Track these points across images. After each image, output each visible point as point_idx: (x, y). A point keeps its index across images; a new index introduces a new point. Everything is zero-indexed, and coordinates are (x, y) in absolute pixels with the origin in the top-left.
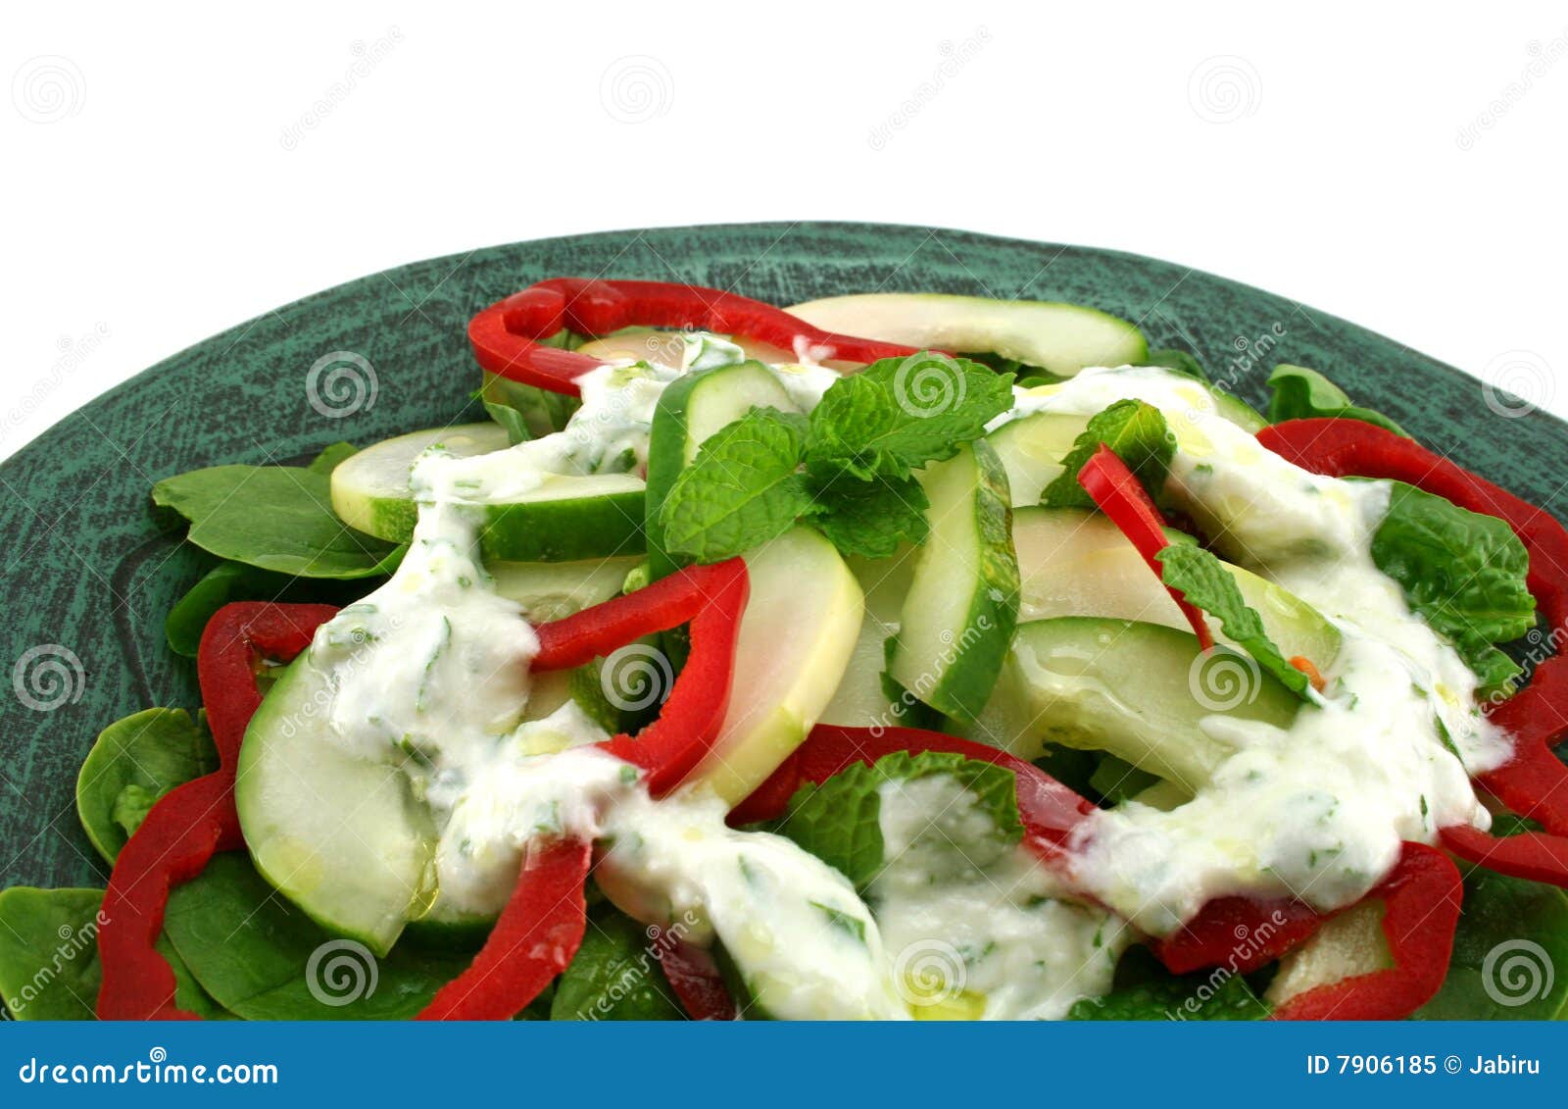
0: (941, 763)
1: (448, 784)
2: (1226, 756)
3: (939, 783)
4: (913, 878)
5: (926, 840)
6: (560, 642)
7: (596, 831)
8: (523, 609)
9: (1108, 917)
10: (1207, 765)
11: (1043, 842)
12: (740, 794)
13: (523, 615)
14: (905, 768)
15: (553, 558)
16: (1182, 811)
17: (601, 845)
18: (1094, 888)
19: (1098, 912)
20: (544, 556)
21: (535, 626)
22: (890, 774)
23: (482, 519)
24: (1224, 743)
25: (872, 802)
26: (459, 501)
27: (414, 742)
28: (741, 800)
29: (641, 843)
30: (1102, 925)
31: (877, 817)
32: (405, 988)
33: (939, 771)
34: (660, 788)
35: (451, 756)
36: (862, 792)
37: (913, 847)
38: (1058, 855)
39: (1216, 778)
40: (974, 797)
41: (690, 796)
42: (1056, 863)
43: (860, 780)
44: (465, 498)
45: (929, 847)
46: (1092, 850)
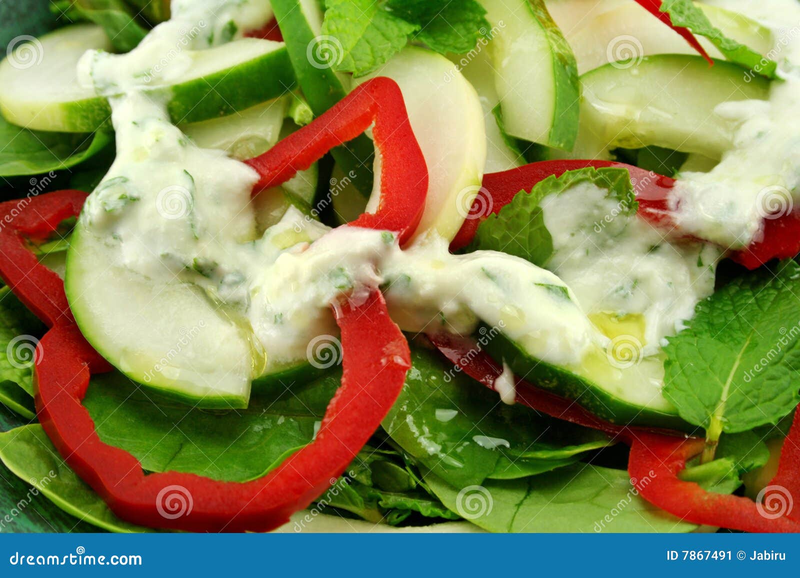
0: (580, 176)
1: (235, 283)
2: (738, 128)
3: (581, 188)
4: (578, 254)
5: (581, 227)
6: (273, 166)
7: (380, 280)
8: (229, 153)
9: (703, 246)
10: (729, 137)
11: (651, 210)
12: (453, 233)
13: (231, 156)
14: (556, 186)
15: (228, 112)
16: (718, 169)
17: (384, 287)
18: (693, 230)
19: (695, 245)
20: (222, 113)
21: (247, 162)
22: (545, 192)
23: (170, 97)
24: (734, 120)
25: (537, 214)
26: (146, 88)
27: (201, 262)
28: (455, 236)
29: (408, 279)
30: (701, 252)
31: (543, 223)
32: (257, 428)
33: (579, 182)
34: (405, 243)
35: (226, 264)
36: (529, 210)
37: (573, 235)
38: (664, 216)
39: (737, 141)
40: (605, 191)
41: (427, 241)
42: (664, 221)
43: (525, 203)
44: (148, 84)
45: (583, 232)
46: (683, 207)
